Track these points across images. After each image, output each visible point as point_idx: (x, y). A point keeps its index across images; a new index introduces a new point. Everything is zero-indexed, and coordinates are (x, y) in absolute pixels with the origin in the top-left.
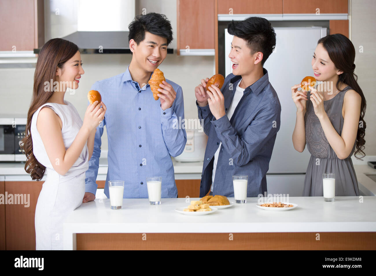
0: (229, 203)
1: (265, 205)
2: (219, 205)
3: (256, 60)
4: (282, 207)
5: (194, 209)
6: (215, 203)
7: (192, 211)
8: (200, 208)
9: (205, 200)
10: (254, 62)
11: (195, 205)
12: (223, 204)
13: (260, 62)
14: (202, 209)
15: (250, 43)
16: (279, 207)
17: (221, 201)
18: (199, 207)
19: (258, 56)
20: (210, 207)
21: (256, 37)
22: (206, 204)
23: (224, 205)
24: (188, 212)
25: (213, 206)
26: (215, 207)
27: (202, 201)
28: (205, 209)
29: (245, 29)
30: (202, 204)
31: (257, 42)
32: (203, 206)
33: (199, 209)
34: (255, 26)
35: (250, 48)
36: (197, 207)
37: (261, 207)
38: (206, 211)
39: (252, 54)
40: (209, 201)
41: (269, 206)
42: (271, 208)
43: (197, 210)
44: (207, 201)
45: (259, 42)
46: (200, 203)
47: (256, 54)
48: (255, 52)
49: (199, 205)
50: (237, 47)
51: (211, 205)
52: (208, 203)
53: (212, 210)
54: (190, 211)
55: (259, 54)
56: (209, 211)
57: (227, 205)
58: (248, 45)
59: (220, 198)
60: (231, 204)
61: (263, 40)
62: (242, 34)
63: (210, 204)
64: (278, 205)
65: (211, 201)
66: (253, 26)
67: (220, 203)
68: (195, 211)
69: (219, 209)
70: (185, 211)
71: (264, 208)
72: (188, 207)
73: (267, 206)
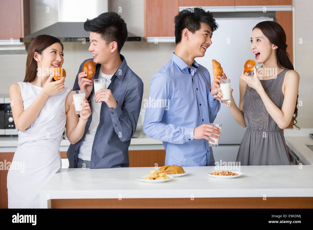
0: (184, 172)
1: (215, 174)
2: (175, 174)
3: (112, 49)
4: (229, 175)
5: (153, 177)
6: (172, 172)
7: (151, 179)
8: (159, 176)
9: (163, 170)
10: (110, 51)
11: (155, 174)
12: (179, 172)
13: (116, 50)
14: (160, 177)
15: (104, 36)
16: (226, 175)
17: (177, 170)
18: (157, 175)
19: (113, 45)
20: (167, 175)
21: (108, 29)
22: (164, 173)
23: (179, 174)
24: (148, 180)
25: (169, 174)
26: (171, 176)
27: (161, 170)
28: (163, 178)
29: (97, 24)
30: (161, 173)
31: (110, 33)
32: (161, 175)
33: (158, 178)
34: (105, 20)
35: (104, 39)
36: (156, 176)
37: (212, 175)
38: (164, 179)
39: (108, 44)
40: (166, 170)
41: (218, 174)
42: (220, 176)
43: (156, 178)
44: (165, 170)
45: (111, 33)
46: (159, 172)
47: (111, 44)
48: (110, 42)
49: (157, 174)
50: (94, 41)
51: (168, 174)
52: (165, 172)
53: (169, 178)
54: (149, 179)
55: (113, 43)
56: (166, 179)
57: (182, 173)
58: (102, 37)
59: (176, 167)
60: (185, 173)
61: (115, 30)
62: (95, 28)
63: (168, 172)
64: (226, 174)
65: (168, 170)
66: (104, 20)
67: (176, 172)
68: (154, 179)
69: (174, 177)
70: (145, 179)
71: (214, 176)
72: (149, 176)
73: (217, 174)
